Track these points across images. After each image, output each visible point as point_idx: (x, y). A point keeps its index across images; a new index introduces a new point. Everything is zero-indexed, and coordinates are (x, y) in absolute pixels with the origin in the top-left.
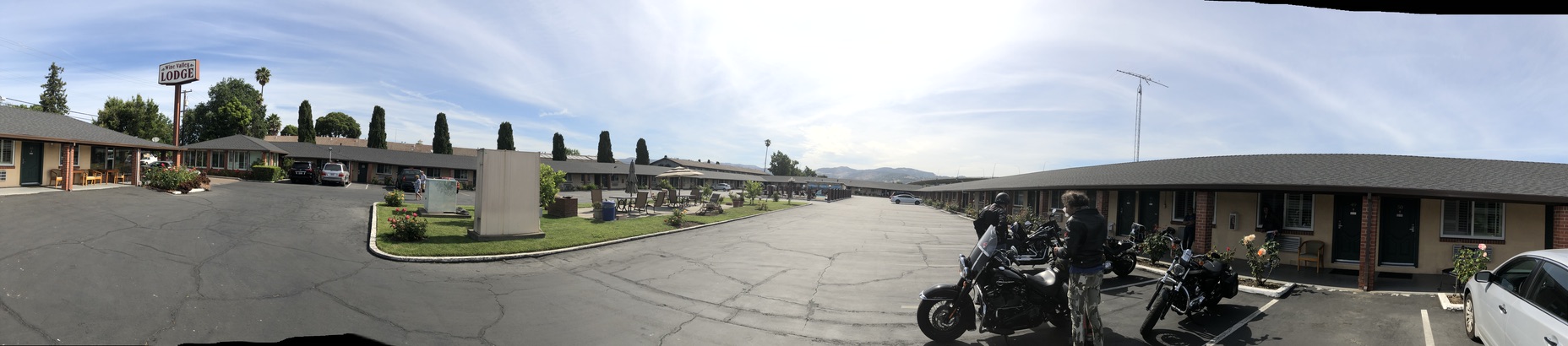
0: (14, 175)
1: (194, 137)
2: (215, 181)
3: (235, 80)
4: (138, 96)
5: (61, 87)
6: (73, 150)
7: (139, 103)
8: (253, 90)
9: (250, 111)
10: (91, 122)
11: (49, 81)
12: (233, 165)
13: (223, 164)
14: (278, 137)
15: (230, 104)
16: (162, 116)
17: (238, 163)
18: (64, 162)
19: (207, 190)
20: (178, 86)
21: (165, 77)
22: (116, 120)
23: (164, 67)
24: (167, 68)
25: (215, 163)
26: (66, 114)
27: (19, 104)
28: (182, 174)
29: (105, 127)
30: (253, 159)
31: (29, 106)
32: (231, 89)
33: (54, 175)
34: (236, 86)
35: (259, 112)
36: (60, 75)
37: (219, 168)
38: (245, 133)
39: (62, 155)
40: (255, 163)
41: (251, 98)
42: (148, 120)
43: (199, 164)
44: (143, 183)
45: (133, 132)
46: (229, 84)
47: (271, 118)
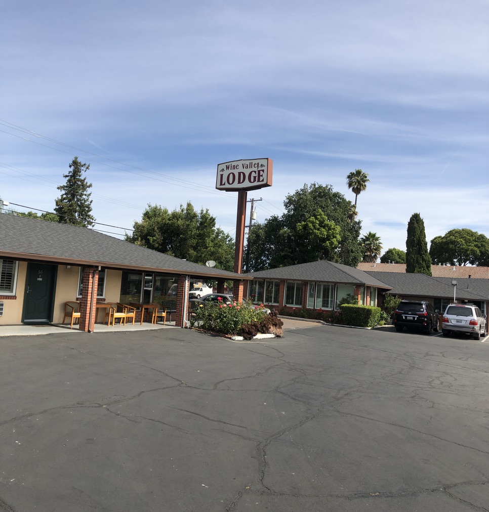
0: (14, 308)
1: (263, 262)
2: (289, 323)
3: (320, 187)
4: (189, 205)
5: (84, 189)
6: (97, 277)
7: (189, 215)
8: (344, 200)
9: (338, 229)
10: (123, 238)
11: (69, 181)
12: (315, 303)
13: (301, 301)
14: (377, 265)
15: (312, 219)
16: (219, 232)
17: (321, 299)
18: (84, 291)
19: (278, 336)
20: (243, 193)
21: (225, 179)
22: (158, 237)
23: (224, 166)
24: (228, 168)
25: (289, 299)
26: (90, 227)
27: (26, 211)
28: (245, 313)
29: (141, 245)
30: (341, 294)
31: (39, 214)
32: (315, 198)
33: (69, 309)
34: (322, 195)
35: (350, 230)
36: (83, 175)
37: (294, 306)
38: (331, 259)
39: (82, 282)
40: (345, 301)
41: (340, 210)
42: (202, 237)
43: (268, 300)
44: (192, 324)
45: (181, 253)
46: (312, 192)
47: (367, 239)
